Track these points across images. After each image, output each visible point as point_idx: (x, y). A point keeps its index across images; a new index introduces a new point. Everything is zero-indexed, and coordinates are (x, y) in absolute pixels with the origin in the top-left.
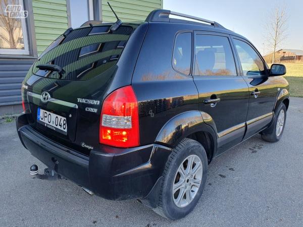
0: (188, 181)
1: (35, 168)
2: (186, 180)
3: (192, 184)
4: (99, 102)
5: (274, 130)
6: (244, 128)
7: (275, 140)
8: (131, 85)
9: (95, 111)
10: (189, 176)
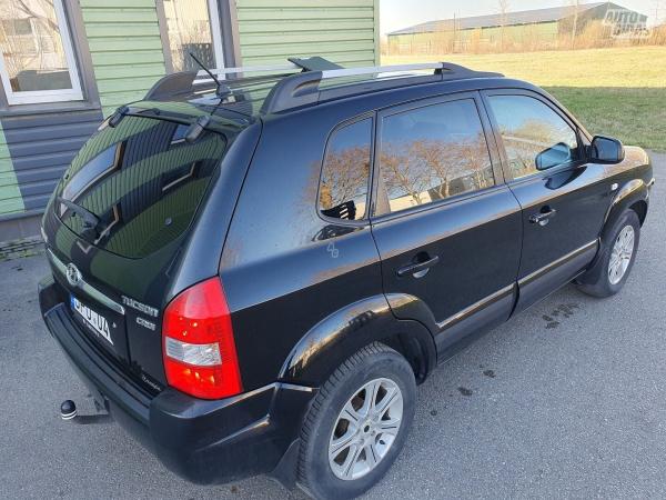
0: (367, 429)
1: (69, 407)
2: (363, 428)
3: (378, 432)
4: (156, 311)
5: (603, 274)
6: (511, 296)
7: (609, 292)
8: (218, 275)
9: (152, 326)
10: (369, 420)
